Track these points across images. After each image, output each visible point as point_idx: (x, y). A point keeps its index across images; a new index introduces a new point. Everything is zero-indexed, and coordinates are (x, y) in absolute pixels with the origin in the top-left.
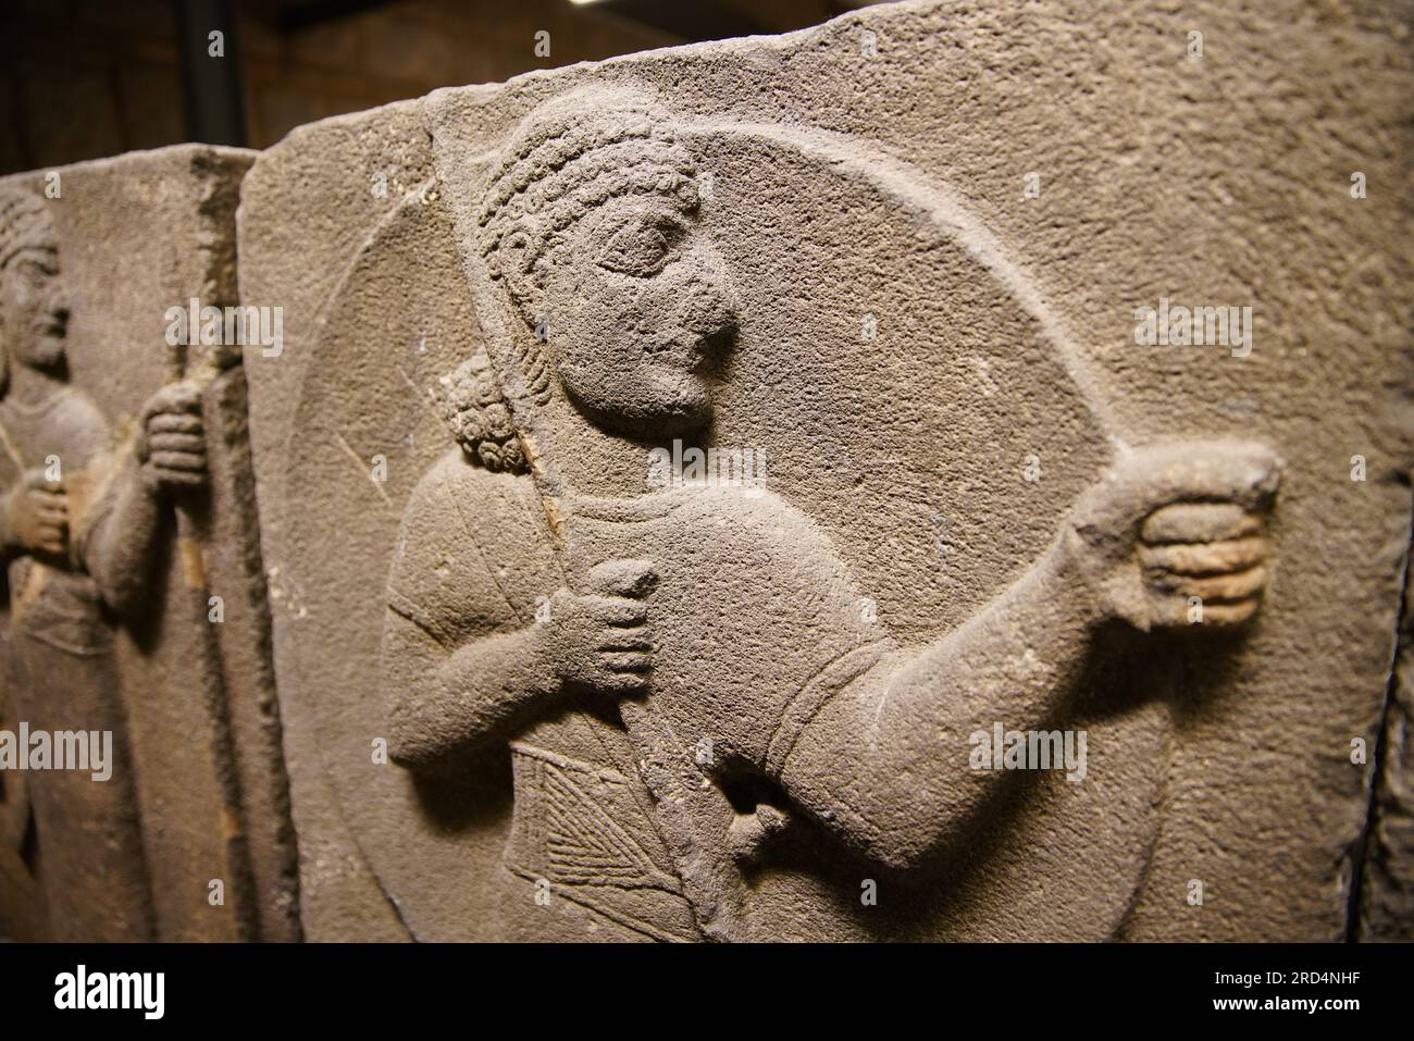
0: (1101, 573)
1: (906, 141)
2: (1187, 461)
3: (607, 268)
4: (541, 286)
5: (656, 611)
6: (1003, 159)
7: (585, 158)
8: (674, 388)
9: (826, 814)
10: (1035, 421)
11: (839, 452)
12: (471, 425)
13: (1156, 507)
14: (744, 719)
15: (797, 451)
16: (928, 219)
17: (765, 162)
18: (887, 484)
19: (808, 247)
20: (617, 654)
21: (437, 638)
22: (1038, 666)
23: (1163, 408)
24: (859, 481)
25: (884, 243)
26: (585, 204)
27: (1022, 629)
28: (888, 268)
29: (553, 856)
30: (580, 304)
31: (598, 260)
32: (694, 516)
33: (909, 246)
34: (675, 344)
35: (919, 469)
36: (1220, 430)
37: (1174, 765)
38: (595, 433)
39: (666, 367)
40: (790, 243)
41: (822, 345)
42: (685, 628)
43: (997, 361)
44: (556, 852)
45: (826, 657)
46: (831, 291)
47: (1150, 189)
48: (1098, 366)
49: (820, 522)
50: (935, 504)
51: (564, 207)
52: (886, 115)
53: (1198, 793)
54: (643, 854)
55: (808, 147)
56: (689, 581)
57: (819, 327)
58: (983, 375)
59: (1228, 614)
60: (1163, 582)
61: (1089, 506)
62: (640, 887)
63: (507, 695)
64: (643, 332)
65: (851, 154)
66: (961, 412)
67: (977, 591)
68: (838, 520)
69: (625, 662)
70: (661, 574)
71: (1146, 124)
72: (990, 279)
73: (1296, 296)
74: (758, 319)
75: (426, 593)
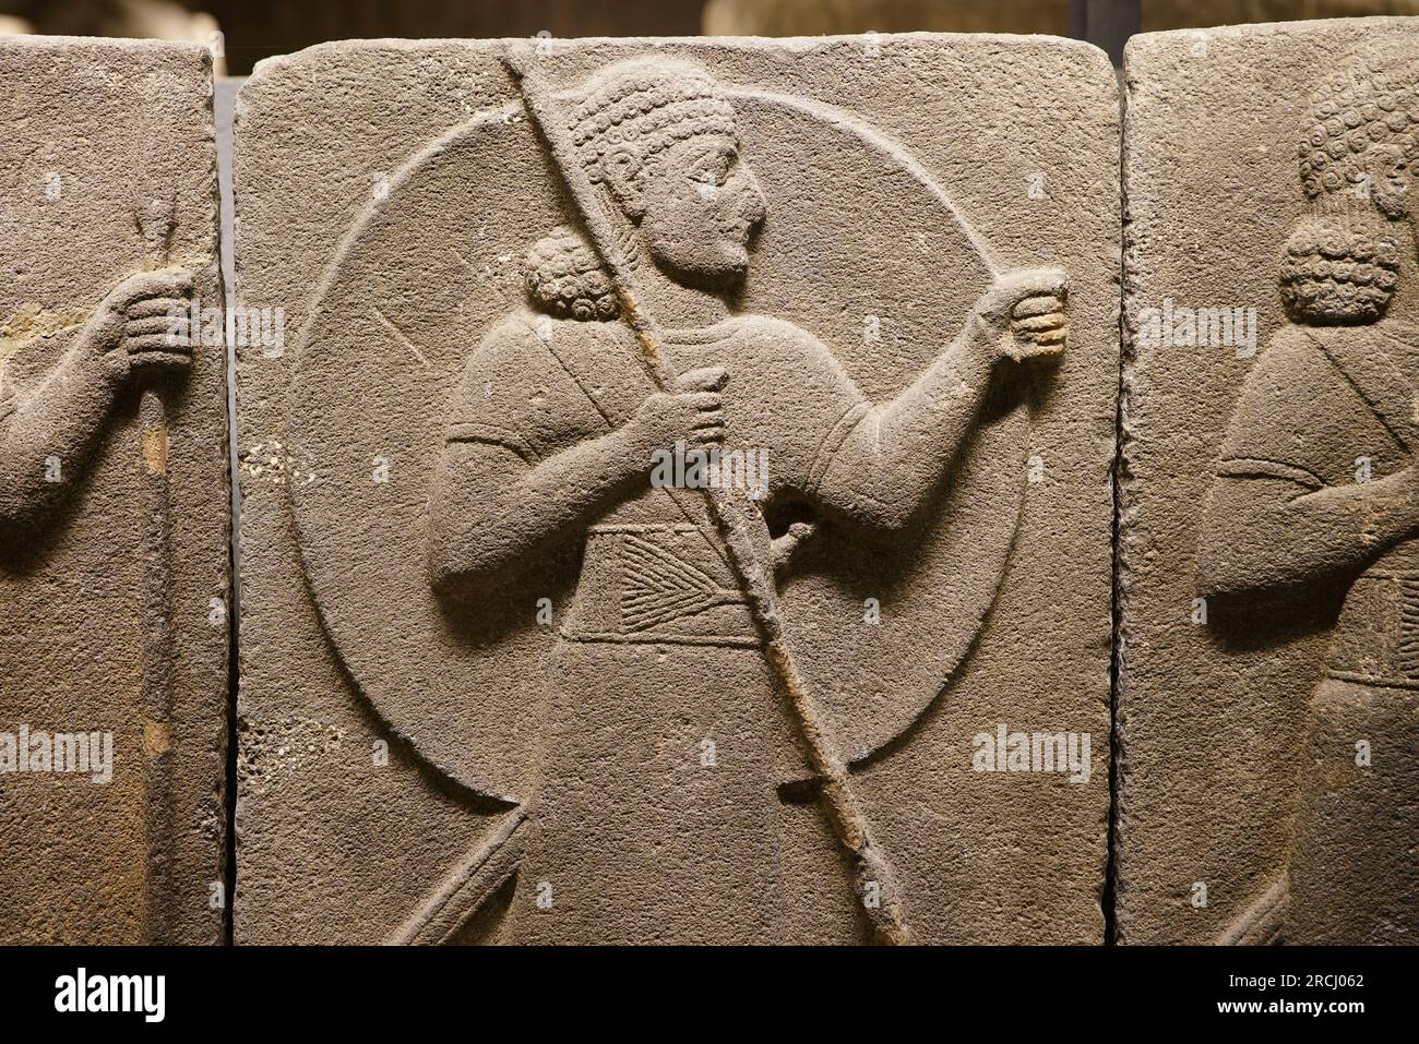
0: (997, 336)
1: (873, 113)
2: (1029, 277)
3: (694, 179)
4: (640, 190)
5: (727, 400)
6: (927, 127)
7: (669, 107)
8: (738, 254)
9: (851, 506)
10: (951, 265)
11: (831, 292)
12: (569, 288)
13: (1020, 300)
14: (793, 459)
15: (803, 293)
16: (890, 158)
17: (787, 118)
18: (863, 308)
19: (815, 170)
20: (705, 430)
21: (522, 455)
22: (968, 390)
23: (1013, 254)
24: (844, 308)
25: (864, 170)
26: (675, 138)
27: (958, 371)
28: (866, 183)
29: (625, 611)
30: (673, 202)
31: (688, 174)
32: (750, 335)
33: (880, 172)
34: (737, 228)
35: (884, 297)
36: (1040, 264)
37: (1031, 441)
38: (677, 287)
39: (731, 242)
40: (802, 167)
41: (820, 228)
42: (749, 407)
43: (930, 234)
44: (627, 607)
45: (844, 410)
46: (828, 196)
47: (1002, 147)
48: (980, 234)
49: (819, 336)
50: (894, 317)
51: (656, 138)
52: (861, 98)
53: (1044, 454)
54: (710, 581)
55: (816, 112)
56: (751, 376)
57: (820, 217)
58: (922, 242)
59: (1054, 348)
60: (1024, 336)
61: (986, 303)
62: (705, 609)
63: (602, 482)
64: (719, 221)
65: (842, 118)
66: (909, 262)
67: (921, 363)
68: (831, 334)
69: (712, 434)
70: (731, 374)
71: (999, 115)
72: (926, 190)
73: (1069, 199)
74: (778, 213)
75: (521, 420)
